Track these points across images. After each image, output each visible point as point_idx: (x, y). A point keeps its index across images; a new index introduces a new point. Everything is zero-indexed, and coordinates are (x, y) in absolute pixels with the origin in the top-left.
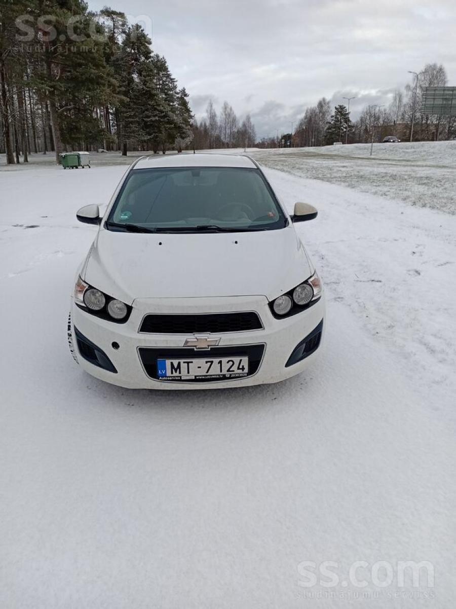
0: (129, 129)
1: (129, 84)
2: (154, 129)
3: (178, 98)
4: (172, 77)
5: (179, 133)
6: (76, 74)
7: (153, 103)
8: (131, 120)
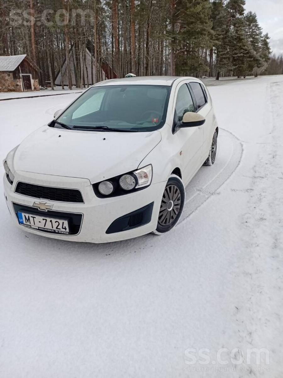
0: (222, 62)
1: (226, 33)
2: (239, 62)
3: (262, 40)
4: (259, 26)
5: (256, 64)
6: (189, 28)
7: (240, 44)
8: (224, 56)
